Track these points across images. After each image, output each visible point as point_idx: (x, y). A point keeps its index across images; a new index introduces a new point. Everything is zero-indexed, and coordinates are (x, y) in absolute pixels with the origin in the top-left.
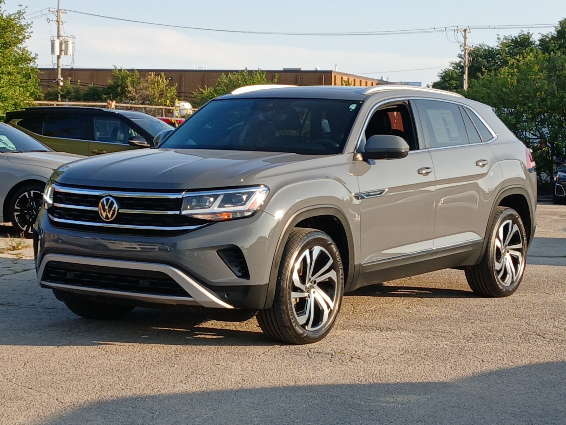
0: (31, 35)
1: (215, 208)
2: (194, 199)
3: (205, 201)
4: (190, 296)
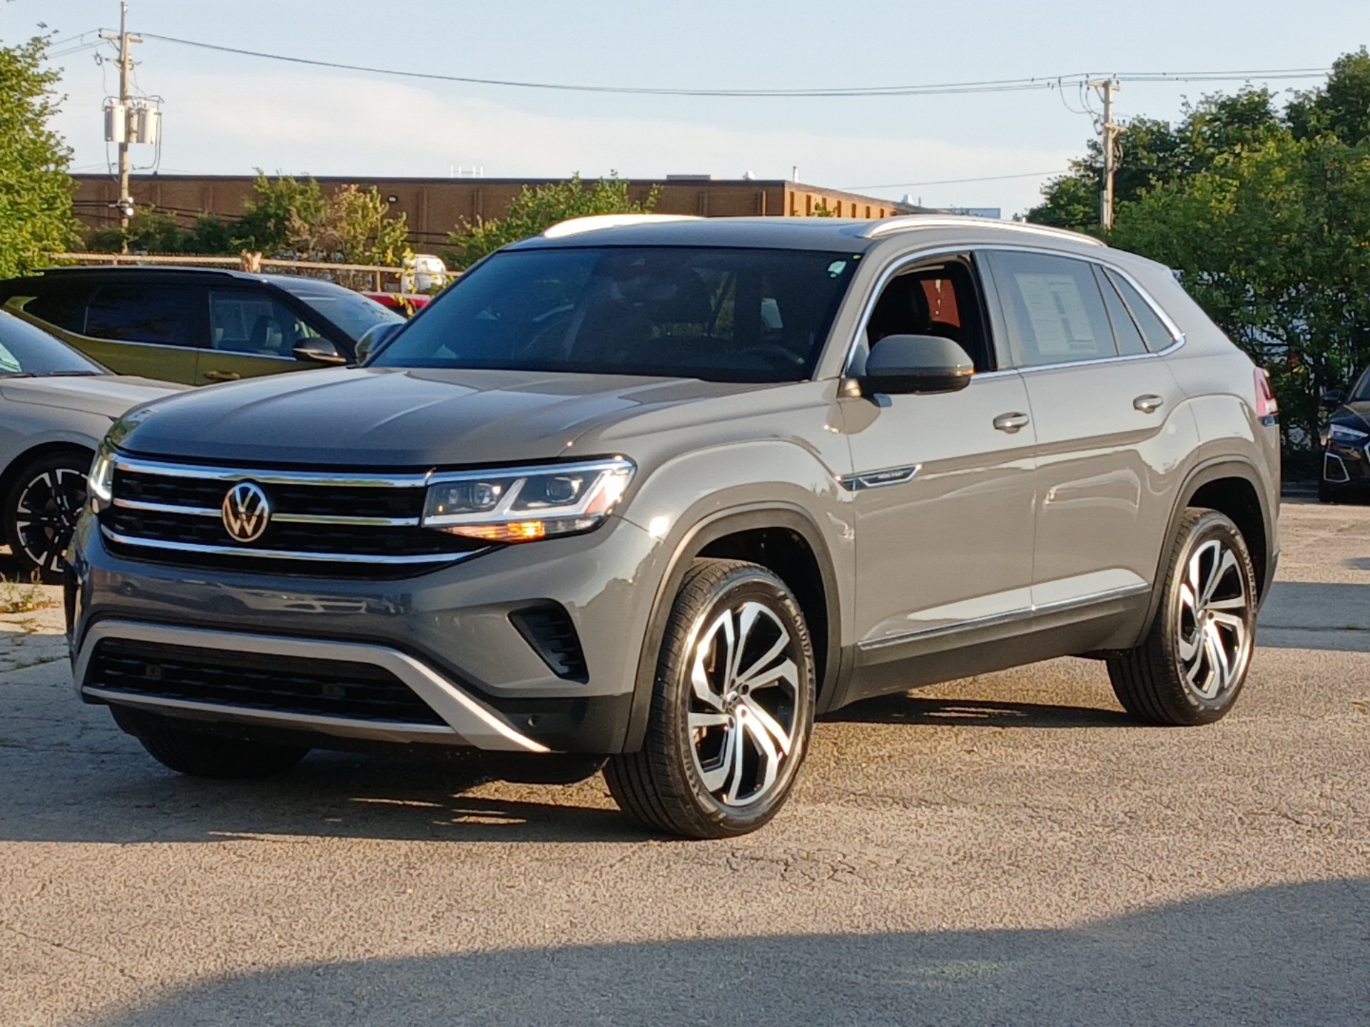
1: (505, 511)
2: (453, 488)
3: (481, 494)
4: (444, 723)
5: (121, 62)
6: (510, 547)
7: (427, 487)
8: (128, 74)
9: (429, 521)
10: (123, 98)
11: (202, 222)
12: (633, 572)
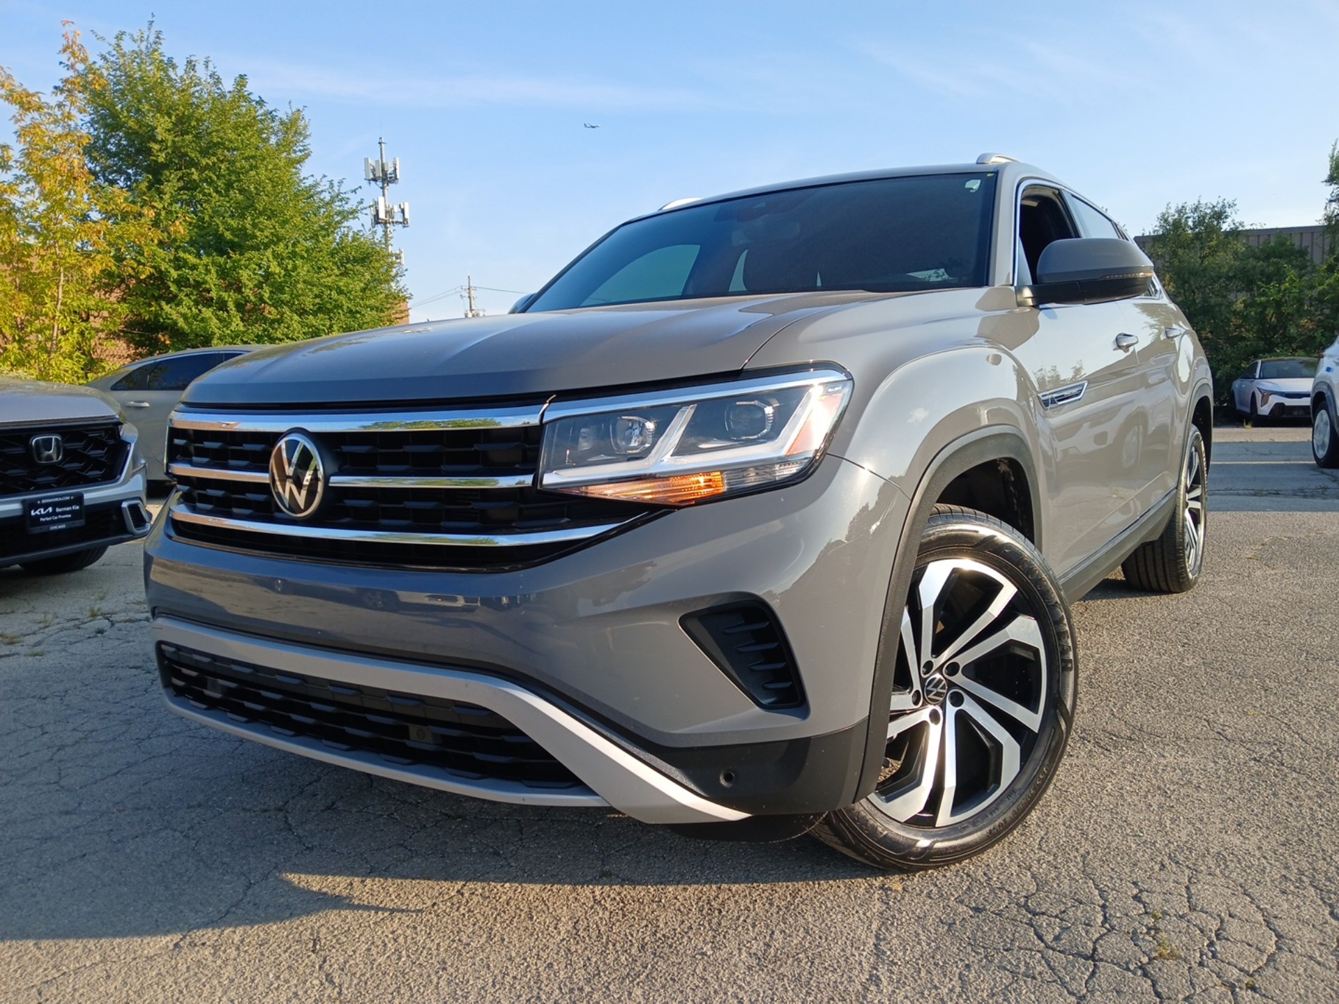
0: (405, 273)
1: (664, 458)
2: (585, 426)
3: (627, 433)
4: (589, 791)
5: (469, 297)
6: (677, 513)
7: (542, 426)
8: (472, 302)
9: (550, 479)
10: (471, 310)
12: (845, 532)
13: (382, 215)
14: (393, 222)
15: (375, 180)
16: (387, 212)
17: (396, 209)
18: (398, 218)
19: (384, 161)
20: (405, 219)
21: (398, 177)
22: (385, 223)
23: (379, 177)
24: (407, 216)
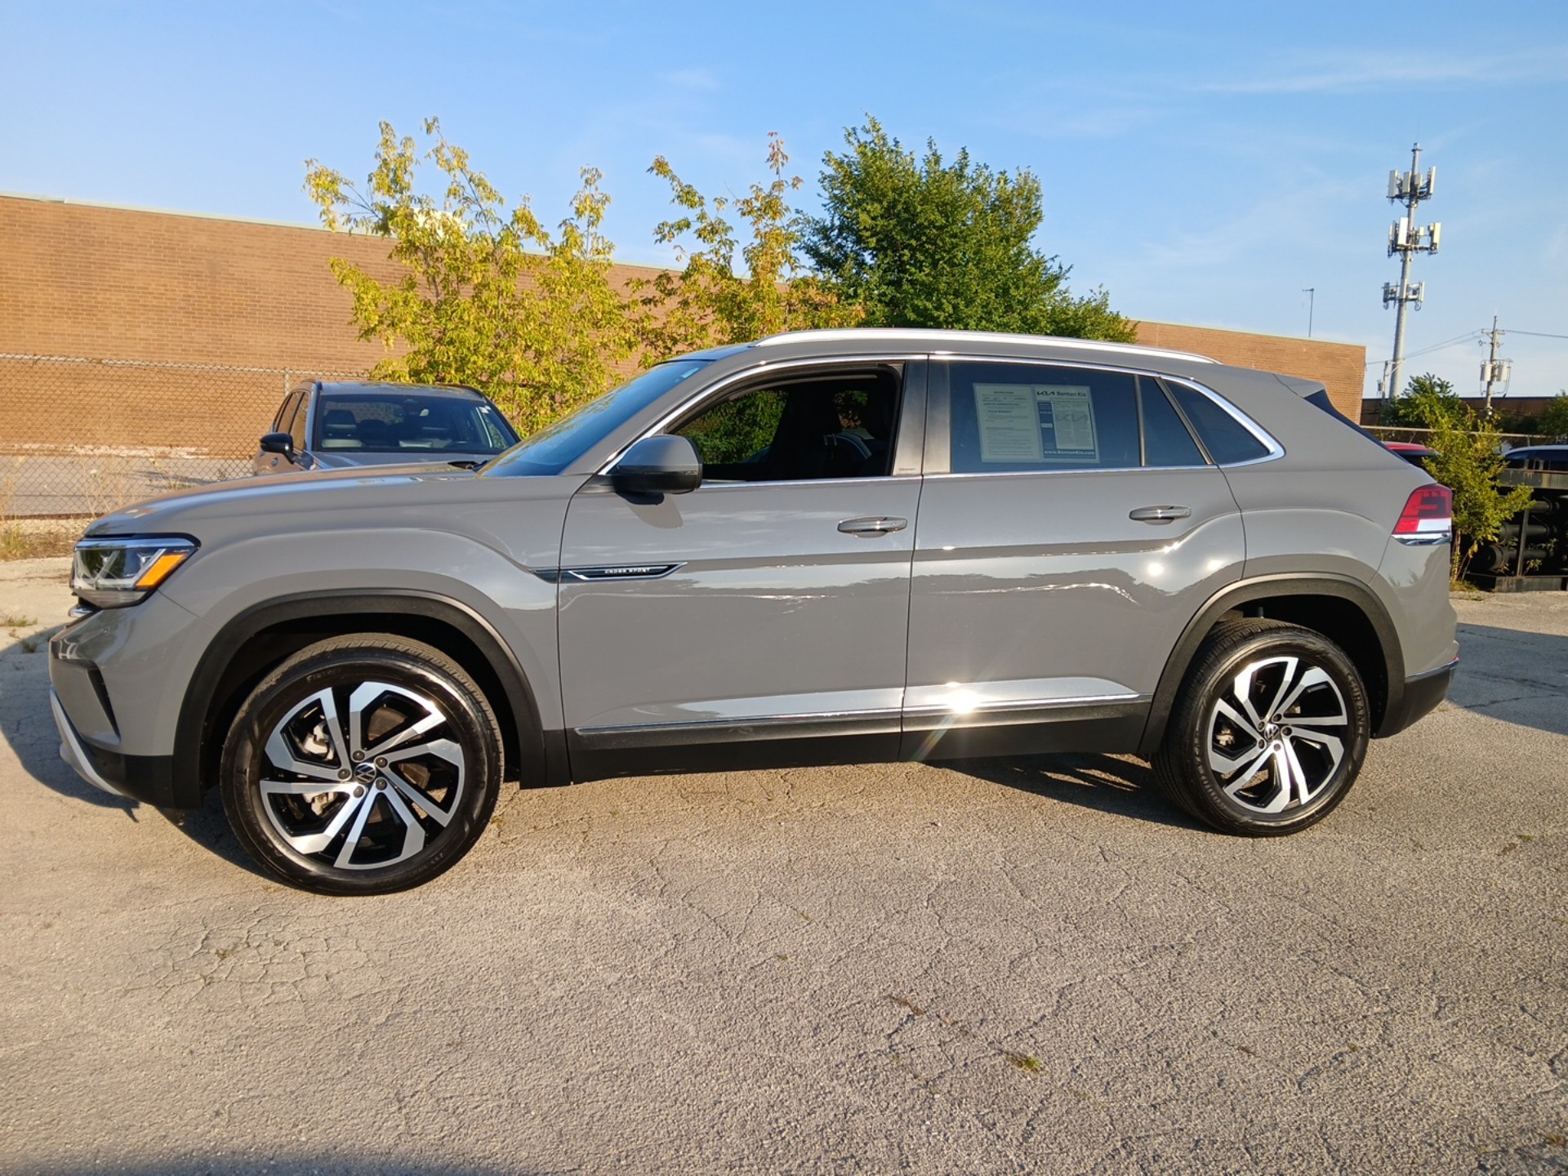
1: (100, 579)
5: (1492, 344)
8: (1495, 349)
10: (1492, 360)
11: (1526, 417)
13: (1402, 240)
14: (1416, 249)
15: (1400, 196)
16: (1409, 236)
17: (1422, 232)
18: (1424, 242)
19: (1416, 173)
20: (1433, 244)
21: (1431, 191)
22: (1406, 249)
23: (1406, 193)
24: (1436, 239)
